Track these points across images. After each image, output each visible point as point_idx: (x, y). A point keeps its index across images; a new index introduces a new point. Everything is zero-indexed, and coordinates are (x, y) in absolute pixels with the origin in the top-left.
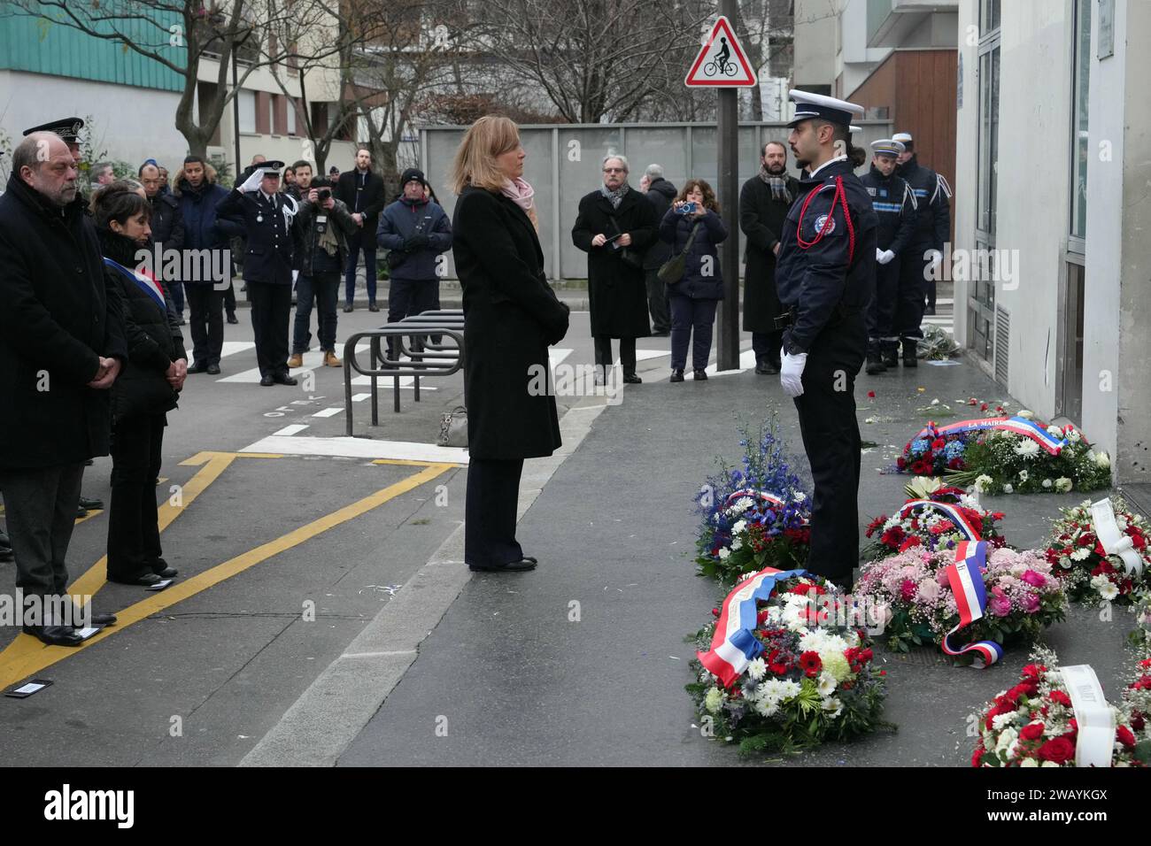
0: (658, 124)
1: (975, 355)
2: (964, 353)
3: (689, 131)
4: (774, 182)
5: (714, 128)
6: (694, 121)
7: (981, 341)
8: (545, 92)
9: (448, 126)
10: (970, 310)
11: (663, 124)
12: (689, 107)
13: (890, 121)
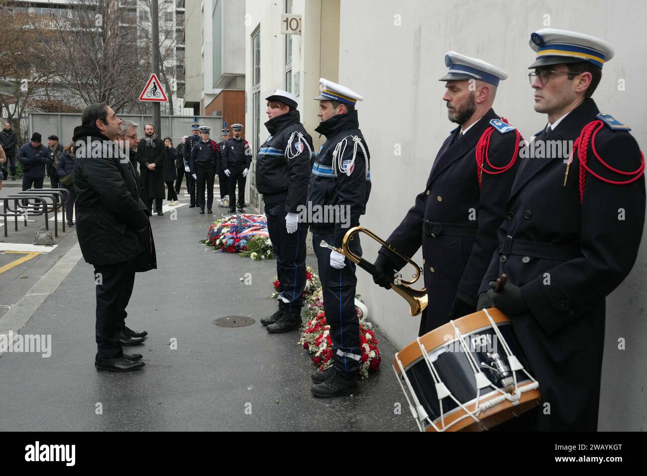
0: (131, 115)
1: (253, 206)
2: (249, 205)
3: (143, 118)
4: (148, 139)
5: (151, 117)
6: (146, 114)
7: (255, 201)
8: (83, 100)
9: (41, 113)
10: (251, 189)
11: (133, 115)
12: (144, 108)
13: (221, 117)
